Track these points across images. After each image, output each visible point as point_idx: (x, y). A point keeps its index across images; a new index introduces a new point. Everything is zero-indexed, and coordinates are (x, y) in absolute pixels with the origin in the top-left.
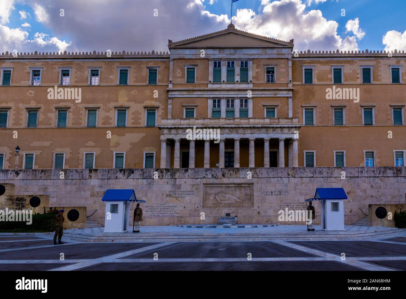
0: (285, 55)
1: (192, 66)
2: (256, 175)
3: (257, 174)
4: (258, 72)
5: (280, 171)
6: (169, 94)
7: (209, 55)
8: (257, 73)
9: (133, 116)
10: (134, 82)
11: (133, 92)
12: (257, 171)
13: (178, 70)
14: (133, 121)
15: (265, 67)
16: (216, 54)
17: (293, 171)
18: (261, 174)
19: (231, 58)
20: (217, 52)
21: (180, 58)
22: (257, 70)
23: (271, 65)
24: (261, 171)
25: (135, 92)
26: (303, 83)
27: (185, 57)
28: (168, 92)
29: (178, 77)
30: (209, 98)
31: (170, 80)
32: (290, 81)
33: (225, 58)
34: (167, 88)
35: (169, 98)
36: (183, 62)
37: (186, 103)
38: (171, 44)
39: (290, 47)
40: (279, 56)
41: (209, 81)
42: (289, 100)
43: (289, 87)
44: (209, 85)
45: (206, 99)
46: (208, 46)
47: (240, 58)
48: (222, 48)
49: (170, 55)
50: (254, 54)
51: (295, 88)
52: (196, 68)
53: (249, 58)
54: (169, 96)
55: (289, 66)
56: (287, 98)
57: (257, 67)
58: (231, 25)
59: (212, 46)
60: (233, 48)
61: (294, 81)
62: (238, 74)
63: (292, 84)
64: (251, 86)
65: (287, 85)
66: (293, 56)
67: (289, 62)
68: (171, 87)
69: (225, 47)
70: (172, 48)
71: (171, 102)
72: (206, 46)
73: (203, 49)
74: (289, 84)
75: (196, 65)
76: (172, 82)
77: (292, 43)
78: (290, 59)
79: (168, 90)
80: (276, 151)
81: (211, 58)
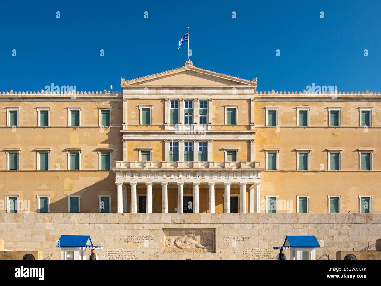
0: (248, 95)
1: (148, 106)
4: (218, 113)
5: (243, 217)
6: (123, 136)
7: (165, 95)
9: (86, 159)
10: (86, 123)
11: (85, 134)
12: (219, 216)
13: (132, 111)
14: (86, 164)
15: (226, 108)
16: (173, 94)
17: (257, 217)
19: (189, 98)
20: (173, 91)
22: (217, 112)
23: (232, 107)
25: (87, 134)
26: (267, 126)
27: (140, 97)
28: (122, 134)
29: (132, 119)
30: (166, 140)
31: (124, 121)
32: (253, 123)
33: (182, 98)
34: (120, 130)
35: (123, 140)
36: (138, 103)
37: (141, 145)
38: (124, 83)
39: (253, 87)
40: (240, 97)
41: (165, 123)
42: (251, 143)
43: (251, 130)
44: (166, 127)
45: (163, 142)
46: (164, 85)
47: (199, 98)
48: (179, 87)
49: (124, 95)
50: (214, 94)
51: (258, 131)
52: (151, 108)
53: (208, 98)
54: (124, 138)
55: (252, 107)
56: (249, 142)
57: (217, 108)
58: (189, 62)
59: (168, 85)
60: (191, 88)
61: (257, 124)
62: (197, 116)
63: (255, 126)
64: (211, 128)
65: (249, 127)
66: (255, 97)
67: (251, 102)
68: (125, 128)
69: (182, 86)
70: (125, 87)
71: (126, 144)
72: (162, 85)
73: (159, 88)
74: (251, 126)
75: (151, 106)
76: (126, 123)
77: (255, 82)
78: (252, 99)
79: (122, 132)
80: (237, 196)
81: (167, 98)
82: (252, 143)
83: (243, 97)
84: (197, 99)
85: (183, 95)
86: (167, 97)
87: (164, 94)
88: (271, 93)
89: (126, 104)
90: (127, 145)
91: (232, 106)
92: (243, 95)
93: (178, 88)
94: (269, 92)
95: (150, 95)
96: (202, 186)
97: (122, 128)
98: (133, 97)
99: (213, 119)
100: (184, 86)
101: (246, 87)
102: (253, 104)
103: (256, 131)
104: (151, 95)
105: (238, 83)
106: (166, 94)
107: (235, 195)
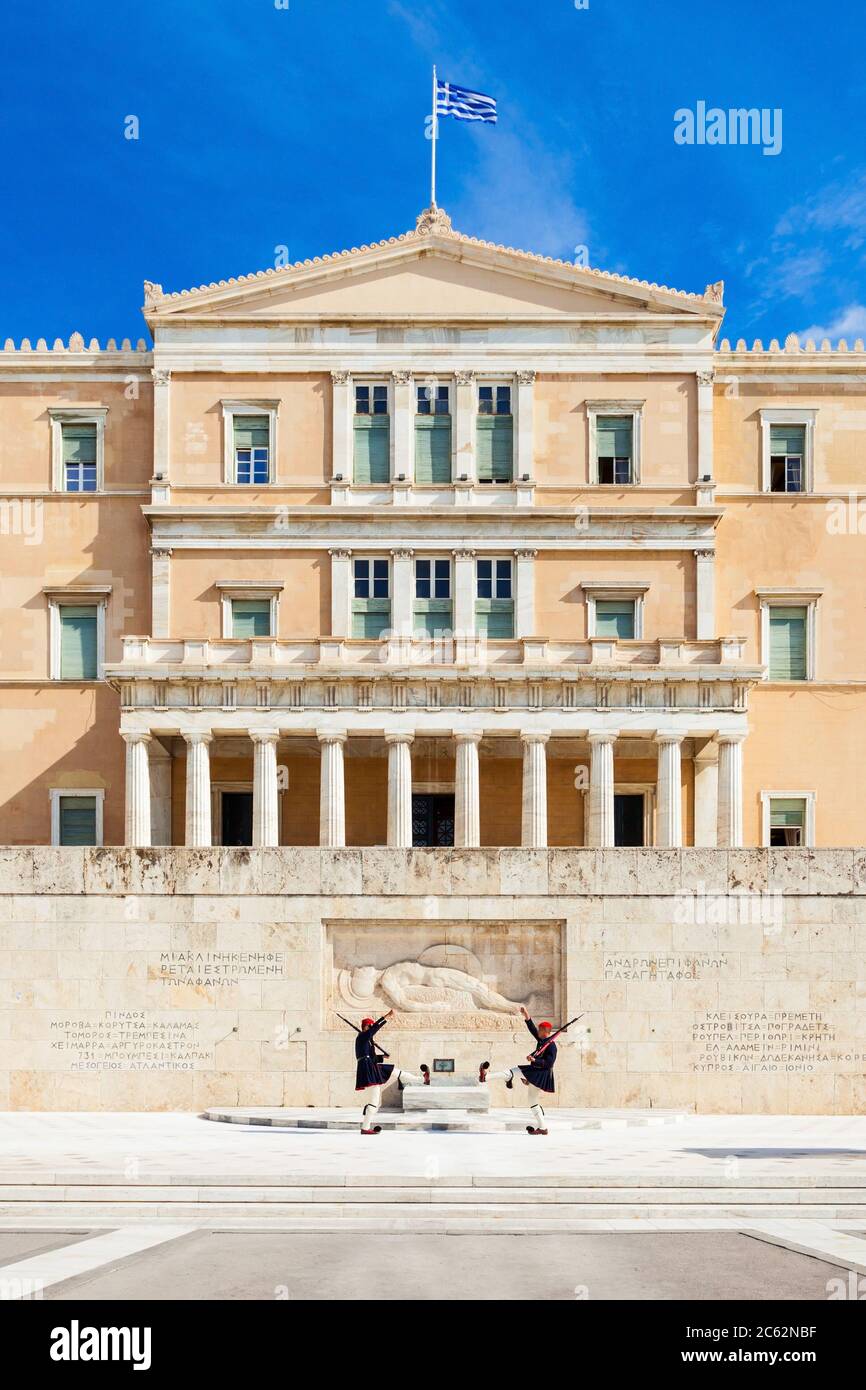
0: (684, 358)
1: (258, 405)
2: (578, 883)
3: (581, 878)
5: (692, 867)
7: (331, 357)
8: (553, 440)
12: (582, 864)
16: (369, 356)
17: (754, 866)
18: (599, 880)
19: (436, 370)
20: (368, 340)
21: (199, 369)
23: (620, 406)
24: (599, 863)
26: (764, 489)
27: (224, 363)
28: (149, 523)
29: (196, 459)
30: (338, 552)
31: (157, 469)
32: (707, 478)
33: (406, 369)
34: (143, 506)
35: (154, 550)
36: (216, 390)
37: (231, 573)
38: (158, 302)
39: (705, 322)
40: (653, 364)
41: (334, 476)
42: (699, 565)
43: (698, 505)
44: (336, 496)
45: (325, 557)
46: (330, 314)
47: (475, 370)
48: (393, 322)
49: (156, 357)
50: (540, 354)
51: (729, 512)
52: (272, 414)
53: (514, 370)
54: (157, 543)
55: (701, 407)
56: (690, 558)
57: (555, 415)
58: (433, 216)
59: (345, 315)
60: (445, 325)
61: (722, 481)
62: (468, 445)
63: (715, 492)
64: (526, 501)
65: (690, 496)
66: (717, 364)
67: (699, 389)
68: (162, 501)
69: (406, 318)
70: (160, 321)
71: (166, 568)
72: (320, 314)
73: (305, 326)
74: (699, 493)
75: (273, 404)
76: (167, 477)
77: (713, 300)
78: (703, 376)
79: (149, 517)
80: (641, 792)
81: (343, 369)
82: (703, 564)
83: (665, 363)
84: (470, 374)
85: (410, 357)
86: (343, 363)
87: (328, 354)
88: (782, 346)
89: (165, 397)
90: (169, 571)
91: (618, 403)
92: (664, 358)
93: (389, 326)
94: (774, 343)
95: (267, 357)
96: (490, 750)
97: (148, 499)
98: (196, 365)
99: (539, 461)
100: (413, 318)
101: (677, 323)
102: (706, 393)
103: (723, 509)
104: (272, 357)
105: (644, 305)
106: (334, 354)
107: (633, 788)
